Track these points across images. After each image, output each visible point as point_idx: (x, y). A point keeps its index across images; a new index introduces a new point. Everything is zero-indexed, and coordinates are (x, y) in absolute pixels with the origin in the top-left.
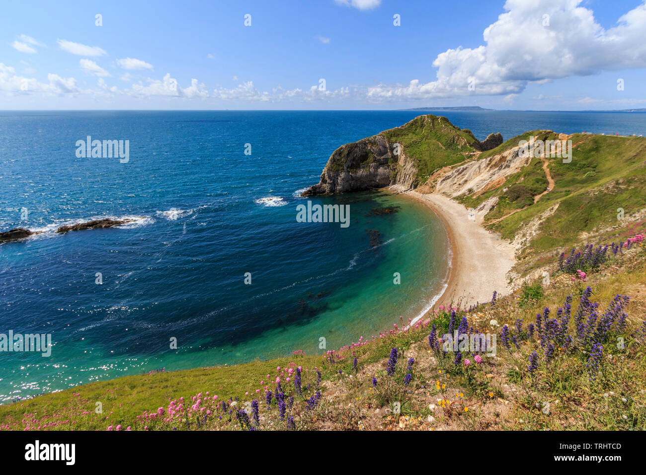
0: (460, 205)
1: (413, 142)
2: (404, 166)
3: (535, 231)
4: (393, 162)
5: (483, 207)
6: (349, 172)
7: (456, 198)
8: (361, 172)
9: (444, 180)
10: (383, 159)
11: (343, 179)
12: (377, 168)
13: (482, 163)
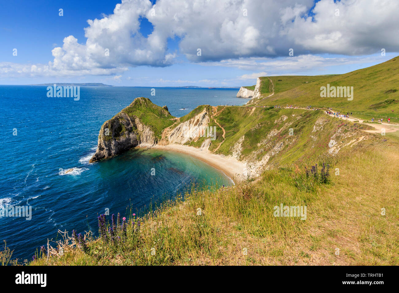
0: (190, 147)
1: (142, 115)
2: (143, 131)
3: (241, 148)
4: (135, 129)
5: (204, 145)
6: (115, 139)
7: (186, 144)
8: (122, 139)
9: (171, 136)
10: (130, 128)
11: (114, 145)
12: (129, 134)
13: (187, 124)
